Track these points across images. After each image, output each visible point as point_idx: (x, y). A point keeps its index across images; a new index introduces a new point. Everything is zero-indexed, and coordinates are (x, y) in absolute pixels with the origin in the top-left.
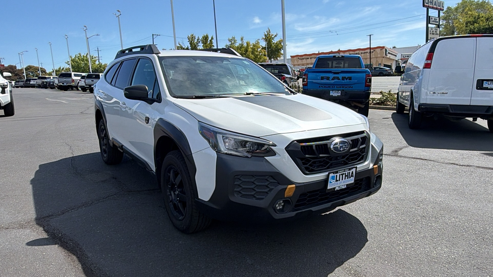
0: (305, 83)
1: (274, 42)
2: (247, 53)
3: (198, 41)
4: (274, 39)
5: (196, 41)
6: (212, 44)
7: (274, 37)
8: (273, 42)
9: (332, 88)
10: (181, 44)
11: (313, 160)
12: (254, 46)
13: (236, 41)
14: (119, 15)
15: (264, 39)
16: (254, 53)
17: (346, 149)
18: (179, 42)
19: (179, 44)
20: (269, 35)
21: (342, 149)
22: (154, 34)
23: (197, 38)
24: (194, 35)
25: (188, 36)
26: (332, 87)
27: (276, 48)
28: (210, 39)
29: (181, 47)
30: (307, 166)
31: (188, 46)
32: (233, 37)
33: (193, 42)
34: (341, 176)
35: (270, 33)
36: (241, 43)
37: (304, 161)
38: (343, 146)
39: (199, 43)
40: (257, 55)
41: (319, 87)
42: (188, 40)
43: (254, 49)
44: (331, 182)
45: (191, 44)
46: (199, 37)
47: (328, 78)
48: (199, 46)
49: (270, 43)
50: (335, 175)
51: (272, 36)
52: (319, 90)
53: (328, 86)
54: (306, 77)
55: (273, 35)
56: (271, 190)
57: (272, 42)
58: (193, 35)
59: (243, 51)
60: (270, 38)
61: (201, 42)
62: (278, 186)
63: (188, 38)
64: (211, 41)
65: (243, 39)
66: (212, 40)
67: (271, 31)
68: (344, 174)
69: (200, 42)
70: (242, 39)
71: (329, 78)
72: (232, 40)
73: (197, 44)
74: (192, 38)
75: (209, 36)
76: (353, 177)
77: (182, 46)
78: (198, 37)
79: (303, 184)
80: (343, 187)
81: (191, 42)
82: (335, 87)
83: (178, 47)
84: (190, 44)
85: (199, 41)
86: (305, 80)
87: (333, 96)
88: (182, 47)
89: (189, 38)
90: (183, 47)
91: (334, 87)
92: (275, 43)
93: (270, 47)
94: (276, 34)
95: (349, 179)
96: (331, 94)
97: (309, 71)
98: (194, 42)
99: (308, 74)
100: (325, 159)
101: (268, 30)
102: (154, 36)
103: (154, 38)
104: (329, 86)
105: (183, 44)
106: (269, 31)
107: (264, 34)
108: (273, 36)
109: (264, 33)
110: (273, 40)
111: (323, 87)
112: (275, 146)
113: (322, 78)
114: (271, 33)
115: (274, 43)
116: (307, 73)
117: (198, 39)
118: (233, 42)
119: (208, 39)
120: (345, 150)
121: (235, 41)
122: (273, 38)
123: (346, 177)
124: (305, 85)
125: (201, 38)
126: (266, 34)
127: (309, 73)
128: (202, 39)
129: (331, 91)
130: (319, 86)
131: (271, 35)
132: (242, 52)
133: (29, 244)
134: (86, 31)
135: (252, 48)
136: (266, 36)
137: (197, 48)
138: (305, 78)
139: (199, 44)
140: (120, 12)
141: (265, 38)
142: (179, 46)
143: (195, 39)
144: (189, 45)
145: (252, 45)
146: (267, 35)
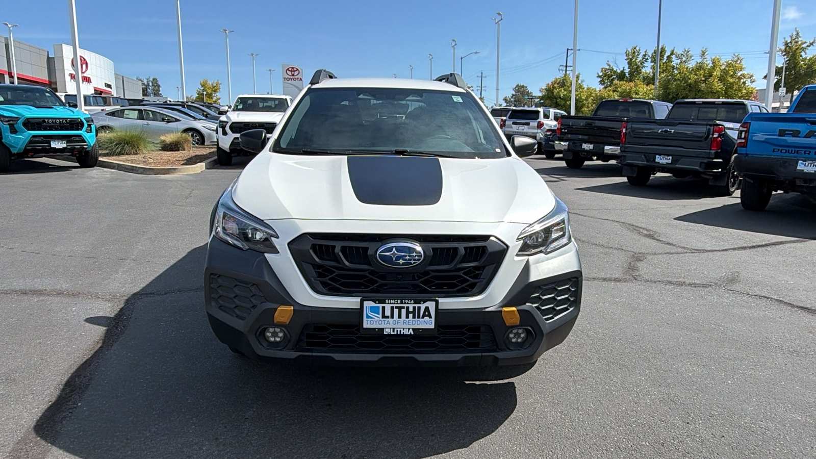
0: (743, 141)
1: (806, 56)
2: (709, 80)
3: (643, 58)
4: (807, 51)
5: (640, 58)
6: (671, 62)
7: (808, 46)
8: (804, 56)
9: (804, 156)
10: (612, 65)
11: (337, 272)
12: (729, 65)
13: (691, 57)
14: (500, 21)
15: (783, 52)
16: (724, 80)
17: (414, 263)
18: (608, 61)
19: (609, 65)
20: (797, 42)
21: (401, 261)
22: (570, 48)
23: (643, 53)
24: (638, 48)
25: (627, 50)
26: (805, 153)
27: (807, 68)
28: (668, 54)
29: (610, 69)
30: (326, 279)
31: (624, 68)
32: (687, 50)
33: (634, 60)
34: (396, 311)
35: (798, 38)
36: (700, 60)
37: (320, 270)
38: (406, 256)
39: (647, 62)
40: (732, 84)
41: (774, 151)
42: (626, 58)
43: (728, 71)
44: (368, 317)
45: (630, 63)
46: (648, 51)
47: (796, 134)
48: (645, 67)
49: (795, 58)
50: (381, 305)
51: (802, 44)
52: (772, 157)
53: (793, 149)
54: (745, 129)
55: (805, 43)
56: (254, 306)
57: (801, 56)
58: (635, 48)
59: (702, 76)
60: (797, 49)
61: (650, 60)
62: (265, 303)
63: (626, 53)
64: (669, 57)
65: (706, 53)
66: (672, 56)
67: (800, 35)
68: (403, 308)
69: (647, 59)
70: (703, 54)
71: (799, 132)
72: (682, 55)
73: (641, 64)
74: (634, 52)
75: (666, 49)
76: (430, 317)
77: (613, 67)
78: (645, 52)
79: (310, 309)
80: (406, 332)
81: (631, 59)
82: (810, 152)
83: (606, 69)
84: (628, 63)
85: (646, 57)
86: (743, 136)
87: (805, 171)
88: (613, 69)
89: (628, 52)
90: (615, 70)
91: (809, 154)
92: (808, 58)
93: (794, 68)
94: (811, 42)
95: (421, 319)
96: (798, 168)
97: (753, 117)
98: (636, 59)
99: (750, 123)
100: (366, 274)
101: (795, 33)
102: (569, 51)
103: (569, 55)
104: (797, 149)
105: (616, 63)
106: (798, 34)
107: (783, 41)
108: (804, 46)
109: (784, 38)
110: (803, 53)
111: (781, 152)
112: (278, 237)
113: (782, 133)
114: (800, 39)
115: (806, 58)
116: (750, 121)
117: (645, 55)
118: (684, 59)
119: (665, 53)
120: (411, 264)
121: (689, 57)
122: (803, 49)
123: (411, 315)
124: (743, 145)
125: (650, 53)
126: (789, 42)
127: (753, 121)
128: (652, 55)
129: (800, 162)
130: (774, 149)
131: (800, 43)
132: (698, 79)
133: (88, 320)
134: (454, 48)
135: (722, 71)
136: (786, 44)
137: (641, 70)
138: (744, 131)
139: (646, 64)
140: (501, 15)
141: (785, 49)
142: (608, 67)
143: (638, 55)
144: (626, 66)
145: (725, 64)
146: (791, 42)
